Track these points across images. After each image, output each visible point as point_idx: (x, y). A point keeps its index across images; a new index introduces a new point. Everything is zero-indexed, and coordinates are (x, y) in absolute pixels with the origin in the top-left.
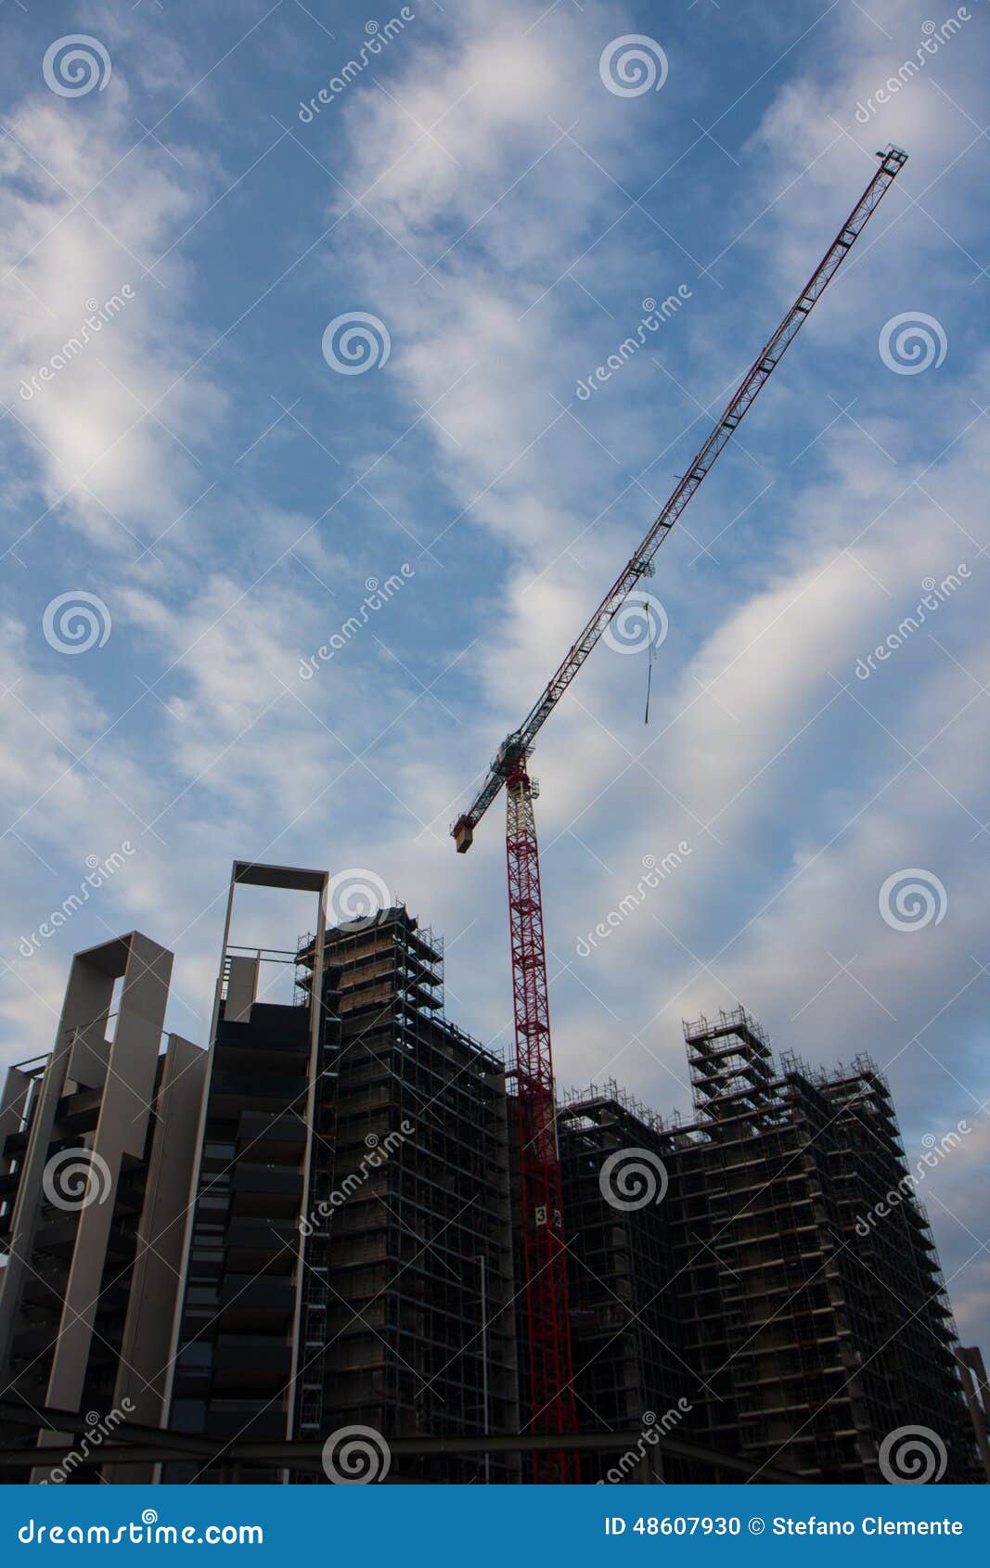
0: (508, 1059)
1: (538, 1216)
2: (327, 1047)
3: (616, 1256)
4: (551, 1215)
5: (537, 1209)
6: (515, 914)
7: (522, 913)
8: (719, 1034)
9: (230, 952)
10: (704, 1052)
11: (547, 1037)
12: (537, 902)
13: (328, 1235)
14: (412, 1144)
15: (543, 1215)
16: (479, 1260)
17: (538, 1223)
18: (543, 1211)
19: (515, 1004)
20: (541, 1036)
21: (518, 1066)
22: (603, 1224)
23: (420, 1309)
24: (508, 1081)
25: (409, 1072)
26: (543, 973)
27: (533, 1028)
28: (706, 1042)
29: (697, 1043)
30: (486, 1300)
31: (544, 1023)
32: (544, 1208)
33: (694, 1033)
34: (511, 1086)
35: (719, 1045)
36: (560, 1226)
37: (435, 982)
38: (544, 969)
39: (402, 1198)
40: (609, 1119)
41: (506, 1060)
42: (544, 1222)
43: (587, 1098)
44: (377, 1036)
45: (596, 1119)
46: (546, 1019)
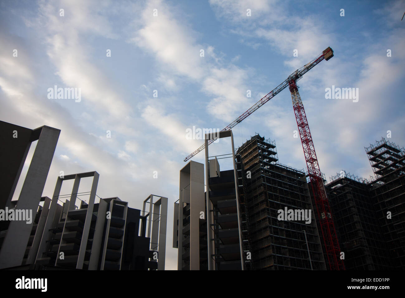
0: (306, 171)
1: (323, 216)
2: (239, 178)
3: (356, 224)
4: (326, 215)
5: (322, 214)
6: (300, 128)
7: (303, 127)
8: (377, 149)
9: (209, 159)
10: (374, 155)
11: (317, 162)
12: (307, 123)
13: (247, 231)
14: (273, 201)
15: (324, 215)
16: (304, 231)
17: (323, 218)
18: (324, 214)
19: (305, 154)
20: (314, 162)
21: (309, 173)
22: (349, 215)
23: (286, 248)
24: (307, 178)
25: (268, 180)
26: (312, 144)
27: (312, 160)
28: (374, 152)
29: (371, 153)
30: (308, 243)
31: (315, 158)
32: (324, 213)
33: (370, 150)
34: (308, 179)
35: (379, 152)
36: (331, 217)
37: (275, 153)
38: (312, 142)
39: (271, 217)
40: (345, 183)
41: (305, 172)
42: (325, 217)
43: (337, 178)
44: (257, 173)
45: (341, 183)
46: (315, 156)
